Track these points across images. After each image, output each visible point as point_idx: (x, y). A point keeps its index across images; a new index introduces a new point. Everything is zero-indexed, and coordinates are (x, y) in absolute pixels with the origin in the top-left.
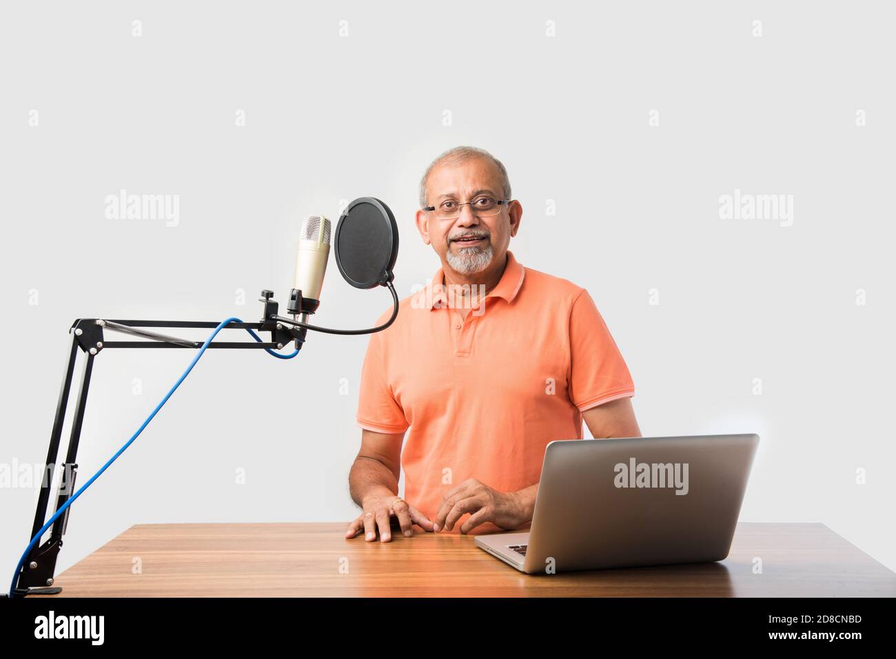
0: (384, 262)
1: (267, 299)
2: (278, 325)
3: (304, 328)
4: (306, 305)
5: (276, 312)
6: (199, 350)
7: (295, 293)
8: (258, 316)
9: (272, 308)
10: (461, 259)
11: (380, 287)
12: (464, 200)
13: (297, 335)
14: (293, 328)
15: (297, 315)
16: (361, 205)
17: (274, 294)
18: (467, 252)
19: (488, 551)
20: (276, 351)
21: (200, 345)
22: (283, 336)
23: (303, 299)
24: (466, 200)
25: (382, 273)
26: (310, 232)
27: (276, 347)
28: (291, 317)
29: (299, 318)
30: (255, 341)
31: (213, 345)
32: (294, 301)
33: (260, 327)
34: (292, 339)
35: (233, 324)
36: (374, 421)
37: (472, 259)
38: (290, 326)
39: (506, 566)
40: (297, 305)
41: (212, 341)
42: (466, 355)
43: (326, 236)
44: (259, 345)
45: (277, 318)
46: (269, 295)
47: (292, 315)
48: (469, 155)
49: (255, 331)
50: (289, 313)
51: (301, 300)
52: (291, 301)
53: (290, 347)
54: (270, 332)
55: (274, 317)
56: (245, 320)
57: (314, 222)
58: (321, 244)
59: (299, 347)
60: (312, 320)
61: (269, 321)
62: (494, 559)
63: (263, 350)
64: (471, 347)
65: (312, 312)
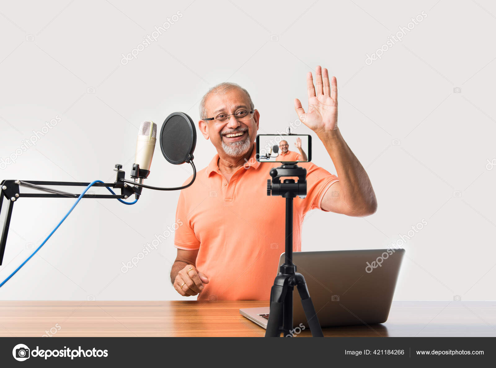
0: (188, 149)
1: (119, 170)
2: (125, 185)
3: (141, 187)
4: (142, 173)
5: (124, 177)
6: (77, 199)
7: (135, 166)
8: (113, 179)
9: (121, 175)
10: (232, 149)
11: (186, 164)
12: (230, 113)
13: (137, 191)
14: (134, 187)
15: (136, 179)
16: (175, 117)
17: (123, 167)
18: (236, 144)
19: (247, 317)
20: (123, 200)
21: (78, 196)
22: (128, 191)
23: (140, 169)
24: (232, 112)
25: (187, 155)
26: (145, 130)
27: (123, 198)
28: (132, 180)
29: (138, 181)
30: (111, 194)
31: (85, 196)
32: (135, 171)
33: (114, 186)
34: (133, 193)
35: (98, 184)
36: (182, 243)
37: (239, 148)
38: (132, 186)
39: (257, 326)
40: (136, 173)
41: (85, 194)
42: (230, 200)
43: (154, 133)
44: (114, 196)
45: (124, 180)
46: (120, 167)
47: (134, 179)
48: (230, 87)
49: (111, 188)
50: (131, 178)
51: (138, 170)
52: (133, 171)
53: (133, 197)
54: (121, 189)
55: (122, 180)
56: (105, 182)
57: (147, 125)
58: (151, 137)
59: (137, 198)
60: (145, 182)
61: (120, 183)
62: (250, 322)
63: (116, 199)
64: (233, 195)
65: (146, 177)
